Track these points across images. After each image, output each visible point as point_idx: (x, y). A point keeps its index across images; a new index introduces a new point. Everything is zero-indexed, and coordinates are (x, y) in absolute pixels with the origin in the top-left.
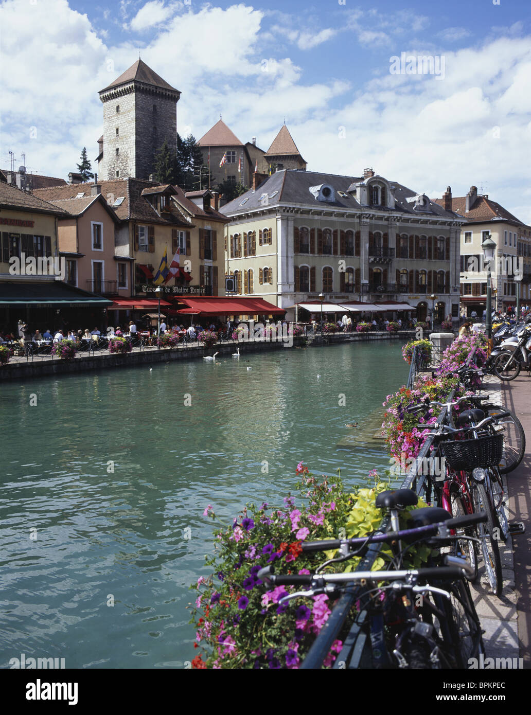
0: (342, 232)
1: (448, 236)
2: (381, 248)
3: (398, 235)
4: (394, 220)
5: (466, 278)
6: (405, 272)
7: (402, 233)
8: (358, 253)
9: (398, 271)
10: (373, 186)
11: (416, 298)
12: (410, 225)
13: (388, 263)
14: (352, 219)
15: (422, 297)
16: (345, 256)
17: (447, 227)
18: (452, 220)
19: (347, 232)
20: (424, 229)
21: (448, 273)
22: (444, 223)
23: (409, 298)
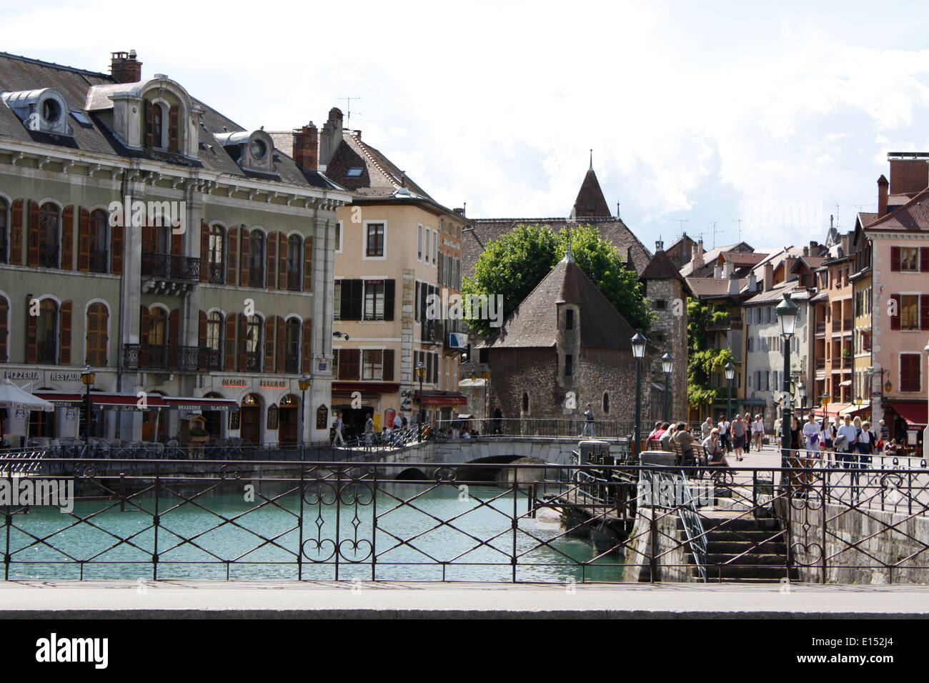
0: (82, 212)
1: (310, 234)
2: (165, 256)
3: (204, 227)
4: (200, 188)
5: (347, 338)
6: (216, 318)
7: (214, 222)
8: (118, 268)
9: (202, 315)
10: (153, 102)
11: (239, 383)
12: (229, 202)
13: (182, 295)
14: (108, 181)
15: (252, 382)
16: (89, 274)
17: (308, 212)
18: (320, 195)
19: (94, 212)
20: (259, 213)
21: (309, 322)
22: (303, 202)
23: (225, 383)
